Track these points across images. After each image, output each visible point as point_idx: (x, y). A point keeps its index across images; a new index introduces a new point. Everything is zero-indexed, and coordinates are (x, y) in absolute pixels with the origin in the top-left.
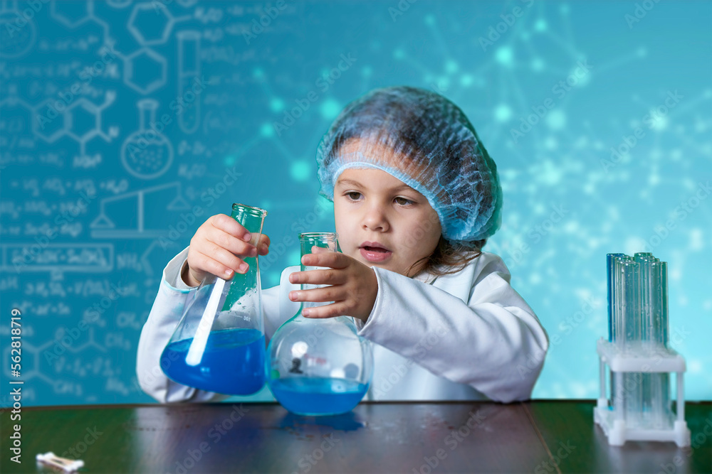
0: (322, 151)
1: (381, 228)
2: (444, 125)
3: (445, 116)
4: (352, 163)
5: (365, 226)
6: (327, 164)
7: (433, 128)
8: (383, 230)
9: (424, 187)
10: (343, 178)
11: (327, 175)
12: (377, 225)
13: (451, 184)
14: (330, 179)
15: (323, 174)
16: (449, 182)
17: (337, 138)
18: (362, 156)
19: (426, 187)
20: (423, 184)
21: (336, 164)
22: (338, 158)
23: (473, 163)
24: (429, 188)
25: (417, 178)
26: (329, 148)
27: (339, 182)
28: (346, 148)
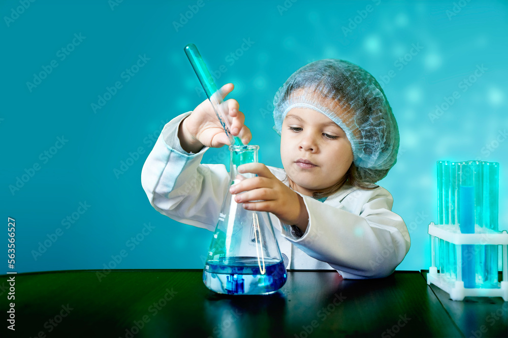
0: (278, 97)
1: (312, 150)
2: (363, 84)
3: (364, 79)
4: (297, 104)
5: (301, 148)
6: (279, 105)
7: (356, 85)
8: (313, 151)
9: (344, 124)
10: (289, 114)
11: (278, 114)
12: (309, 147)
13: (363, 125)
14: (280, 117)
15: (276, 113)
16: (363, 123)
17: (288, 87)
18: (304, 99)
19: (346, 124)
20: (344, 121)
21: (285, 105)
22: (288, 100)
23: (381, 114)
24: (348, 125)
25: (340, 116)
26: (283, 94)
27: (287, 117)
28: (295, 94)
